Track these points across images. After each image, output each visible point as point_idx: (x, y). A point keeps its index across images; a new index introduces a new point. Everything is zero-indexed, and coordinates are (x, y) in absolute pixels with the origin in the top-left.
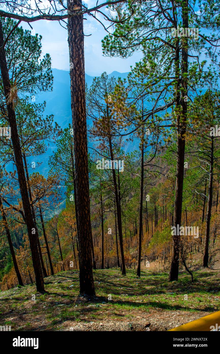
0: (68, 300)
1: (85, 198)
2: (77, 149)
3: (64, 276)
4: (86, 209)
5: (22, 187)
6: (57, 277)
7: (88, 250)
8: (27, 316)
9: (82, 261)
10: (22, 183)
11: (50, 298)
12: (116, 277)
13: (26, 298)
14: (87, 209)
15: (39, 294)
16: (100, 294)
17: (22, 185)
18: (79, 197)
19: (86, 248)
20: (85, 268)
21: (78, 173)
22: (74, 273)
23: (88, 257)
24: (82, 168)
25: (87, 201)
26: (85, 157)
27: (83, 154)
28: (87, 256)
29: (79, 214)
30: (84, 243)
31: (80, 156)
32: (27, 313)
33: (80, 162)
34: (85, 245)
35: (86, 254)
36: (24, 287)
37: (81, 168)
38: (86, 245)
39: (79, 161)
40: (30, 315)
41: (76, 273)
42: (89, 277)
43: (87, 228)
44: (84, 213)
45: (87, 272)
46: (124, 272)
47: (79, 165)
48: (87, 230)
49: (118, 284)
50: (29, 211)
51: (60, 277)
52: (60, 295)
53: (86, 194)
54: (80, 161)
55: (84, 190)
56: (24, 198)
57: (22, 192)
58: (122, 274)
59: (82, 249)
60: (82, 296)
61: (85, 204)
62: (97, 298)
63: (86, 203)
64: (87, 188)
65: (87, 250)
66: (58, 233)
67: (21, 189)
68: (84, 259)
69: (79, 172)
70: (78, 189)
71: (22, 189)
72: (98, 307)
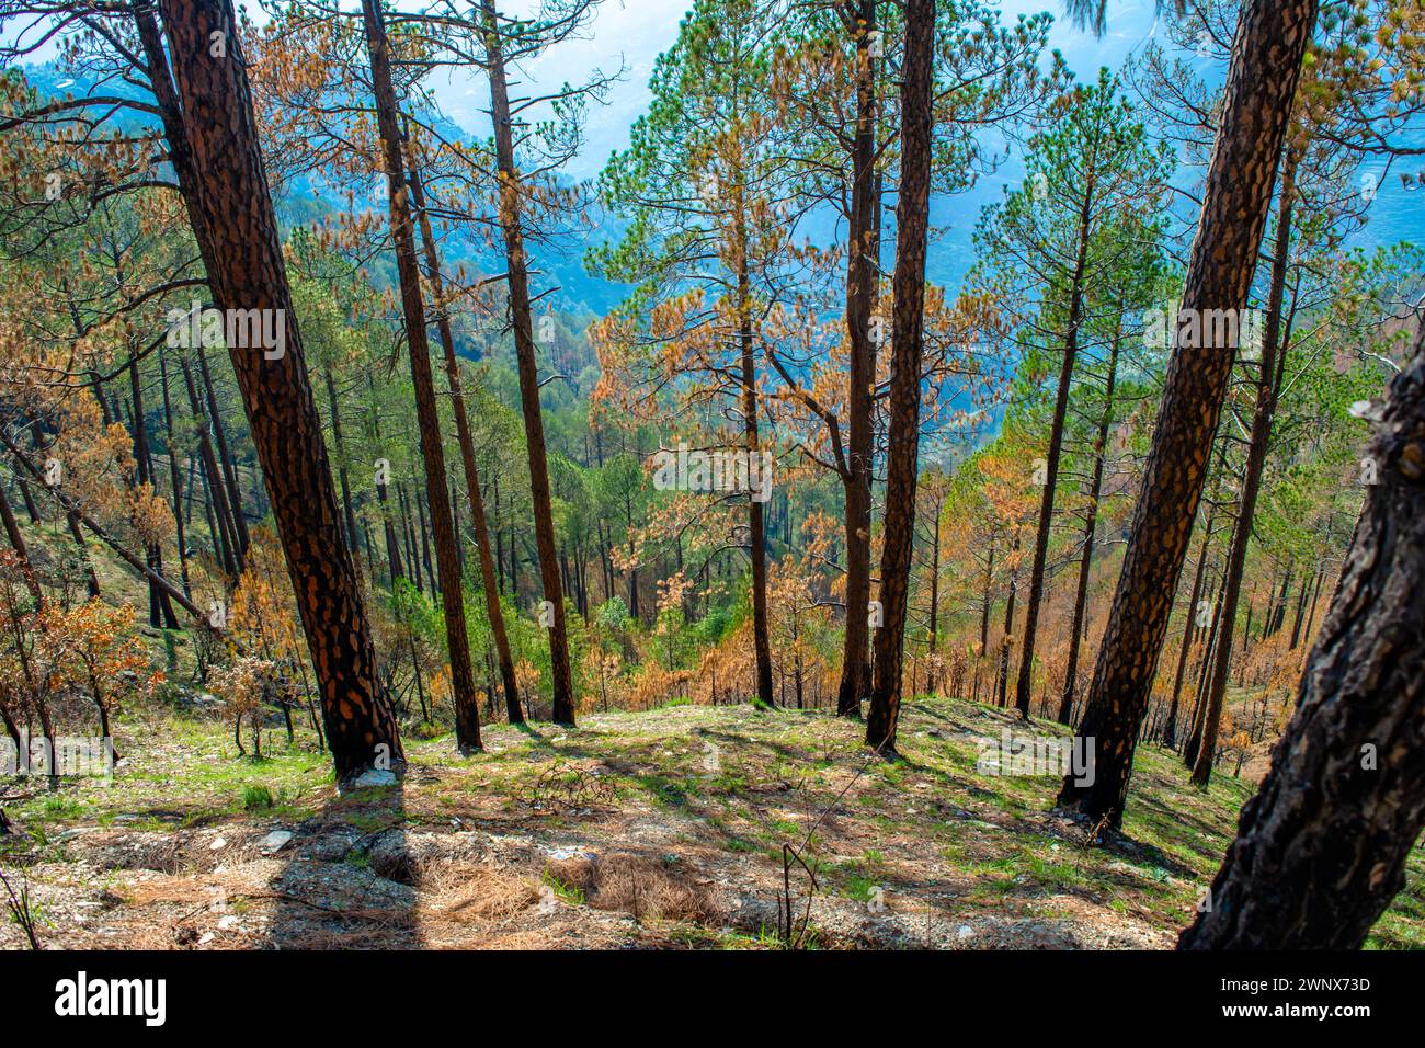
0: (1004, 814)
1: (1203, 408)
2: (1224, 177)
3: (940, 717)
4: (1194, 461)
5: (906, 314)
6: (913, 712)
7: (1151, 637)
8: (853, 824)
9: (1111, 675)
10: (906, 296)
11: (924, 785)
12: (1163, 784)
13: (820, 754)
14: (1200, 463)
15: (871, 754)
16: (1133, 829)
17: (908, 303)
18: (1178, 398)
19: (1146, 628)
20: (1116, 711)
21: (1203, 289)
22: (982, 714)
23: (1142, 667)
24: (1227, 273)
25: (1207, 423)
26: (1257, 220)
27: (1252, 205)
28: (1136, 663)
29: (1156, 476)
30: (1144, 604)
31: (1233, 211)
32: (852, 814)
33: (1225, 243)
34: (1142, 615)
35: (1138, 654)
36: (775, 713)
37: (1221, 270)
38: (1148, 614)
39: (1222, 233)
40: (863, 822)
41: (994, 719)
42: (1119, 751)
43: (1176, 545)
44: (1179, 475)
45: (1117, 729)
46: (1202, 777)
47: (1219, 254)
48: (1172, 551)
49: (1188, 817)
50: (912, 419)
52: (963, 786)
53: (1214, 394)
54: (1229, 236)
55: (1211, 373)
56: (902, 359)
57: (900, 332)
58: (1194, 780)
59: (1127, 627)
60: (1065, 817)
61: (1193, 438)
62: (1129, 846)
63: (1203, 432)
64: (1226, 369)
65: (1145, 637)
66: (941, 538)
67: (899, 323)
68: (1124, 669)
69: (1208, 288)
70: (1180, 362)
71: (903, 320)
72: (1162, 881)
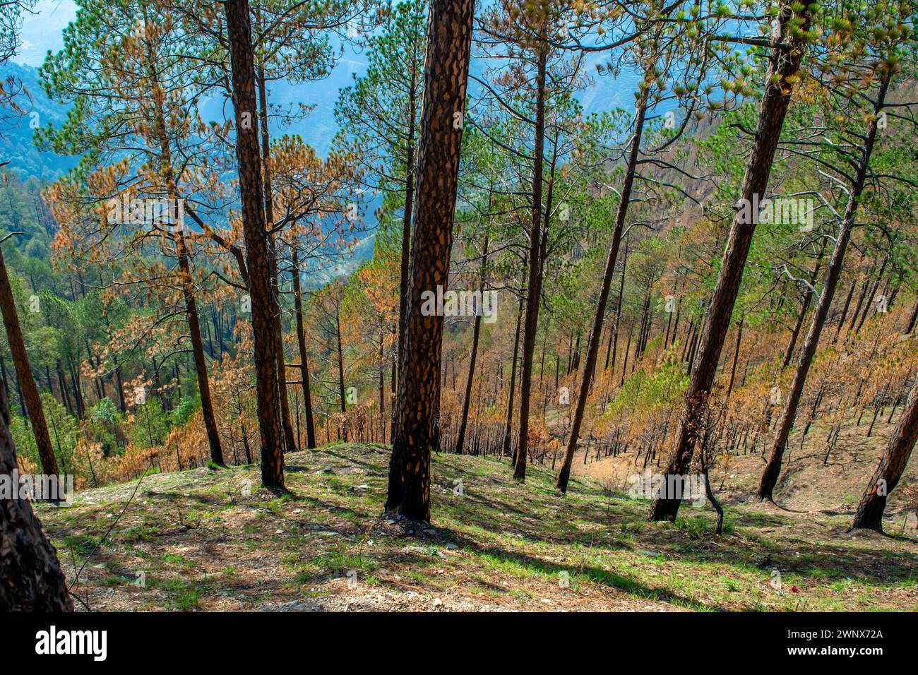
0: (349, 523)
1: (438, 232)
2: (433, 70)
3: (343, 457)
4: (437, 268)
5: (247, 173)
6: (323, 456)
7: (426, 390)
8: (228, 548)
9: (404, 419)
10: (246, 160)
11: (298, 511)
12: (496, 482)
13: (229, 499)
14: (441, 269)
15: (266, 493)
16: (440, 519)
17: (248, 166)
18: (422, 226)
19: (422, 385)
20: (411, 443)
21: (428, 150)
22: (373, 451)
23: (423, 411)
24: (442, 138)
25: (442, 242)
26: (457, 100)
27: (453, 89)
28: (420, 408)
29: (415, 280)
30: (418, 369)
31: (440, 95)
32: (230, 540)
33: (438, 117)
34: (418, 376)
35: (420, 403)
36: (224, 471)
37: (438, 136)
38: (422, 375)
39: (435, 110)
40: (236, 546)
41: (381, 453)
42: (417, 469)
43: (433, 326)
44: (428, 279)
45: (414, 455)
46: (520, 473)
47: (435, 125)
48: (431, 331)
49: (499, 503)
50: (262, 250)
51: (332, 458)
52: (327, 507)
53: (444, 221)
54: (440, 112)
55: (440, 207)
56: (248, 207)
57: (245, 187)
58: (515, 476)
59: (410, 386)
60: (389, 519)
61: (435, 252)
62: (432, 532)
63: (440, 247)
64: (451, 204)
65: (422, 391)
66: (341, 331)
67: (243, 180)
68: (412, 414)
69: (431, 149)
70: (420, 200)
71: (246, 179)
72: (434, 555)
